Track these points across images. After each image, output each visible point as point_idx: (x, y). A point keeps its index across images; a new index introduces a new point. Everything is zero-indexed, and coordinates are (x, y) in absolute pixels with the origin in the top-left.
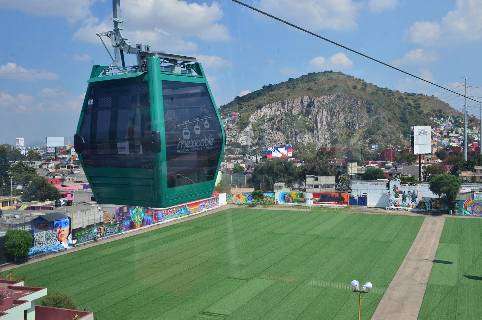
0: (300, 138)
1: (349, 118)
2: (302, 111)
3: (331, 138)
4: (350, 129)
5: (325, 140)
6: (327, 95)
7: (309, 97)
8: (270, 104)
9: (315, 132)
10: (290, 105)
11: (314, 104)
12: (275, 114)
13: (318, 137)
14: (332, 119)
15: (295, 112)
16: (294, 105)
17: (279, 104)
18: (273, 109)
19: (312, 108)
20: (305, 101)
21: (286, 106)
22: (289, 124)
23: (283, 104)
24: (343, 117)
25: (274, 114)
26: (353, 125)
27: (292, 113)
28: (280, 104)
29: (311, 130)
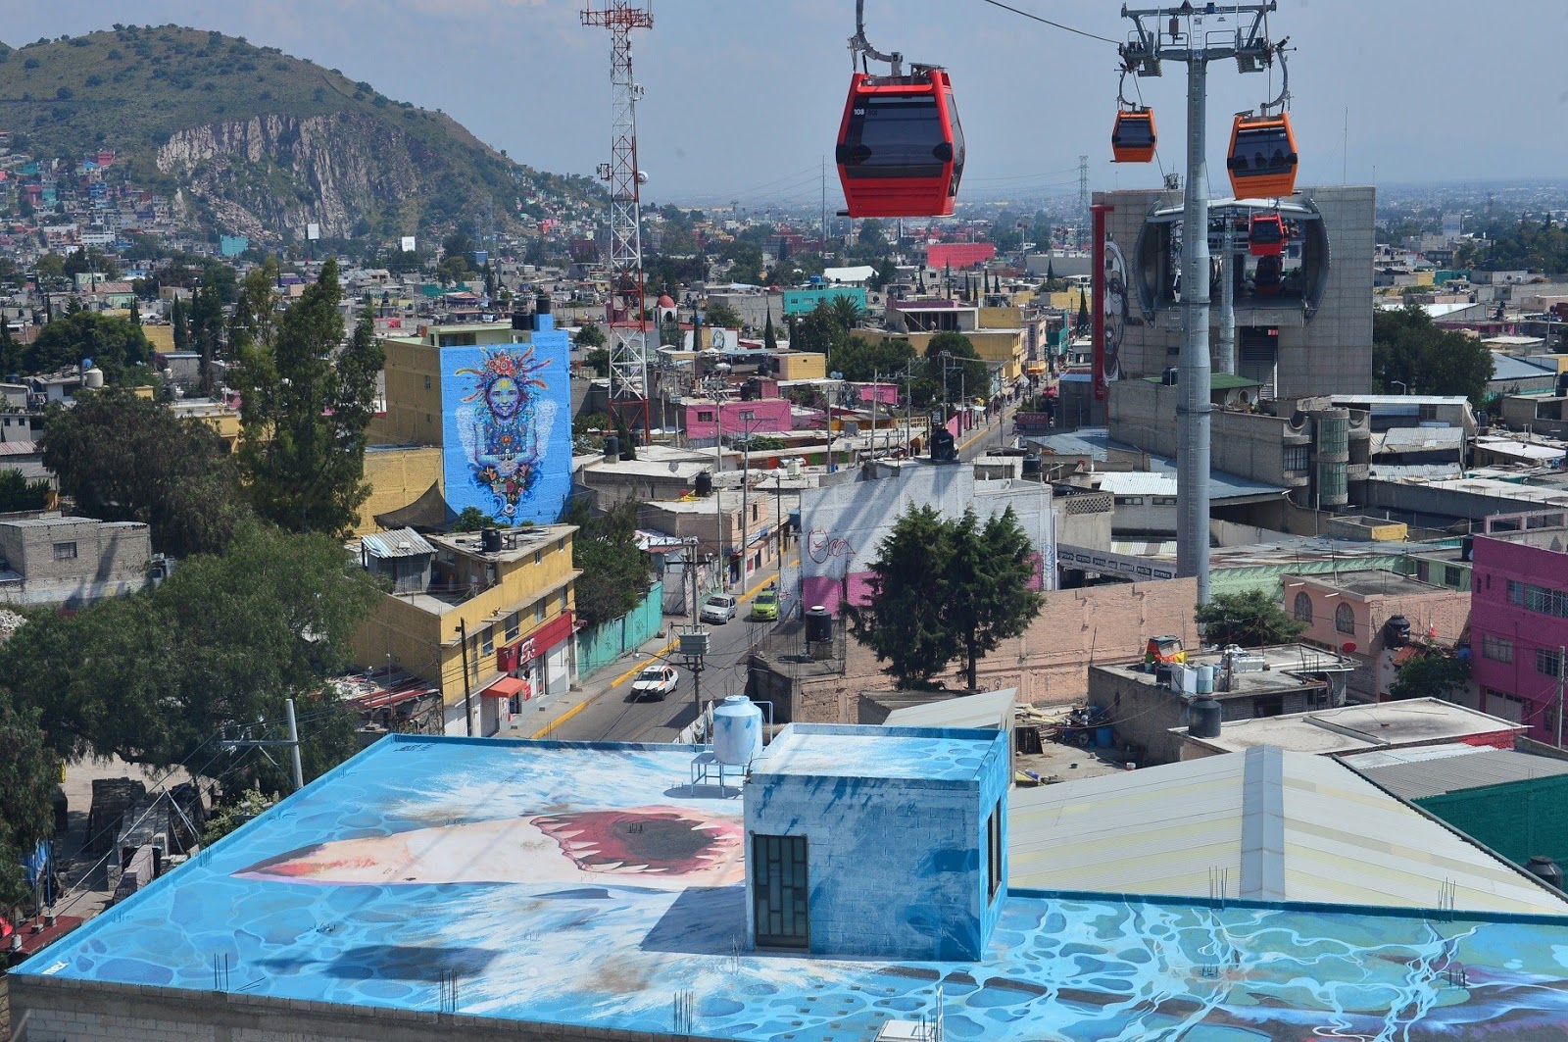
0: (291, 219)
1: (376, 174)
2: (267, 150)
3: (350, 218)
4: (384, 198)
5: (340, 224)
6: (321, 114)
7: (280, 117)
8: (184, 131)
9: (317, 204)
10: (238, 135)
11: (299, 136)
12: (202, 157)
13: (325, 215)
14: (344, 174)
15: (255, 153)
16: (249, 137)
17: (206, 131)
18: (195, 143)
19: (295, 146)
20: (271, 128)
21: (226, 138)
22: (250, 183)
23: (217, 132)
24: (364, 171)
25: (198, 156)
26: (391, 190)
27: (247, 157)
28: (210, 132)
29: (307, 199)
